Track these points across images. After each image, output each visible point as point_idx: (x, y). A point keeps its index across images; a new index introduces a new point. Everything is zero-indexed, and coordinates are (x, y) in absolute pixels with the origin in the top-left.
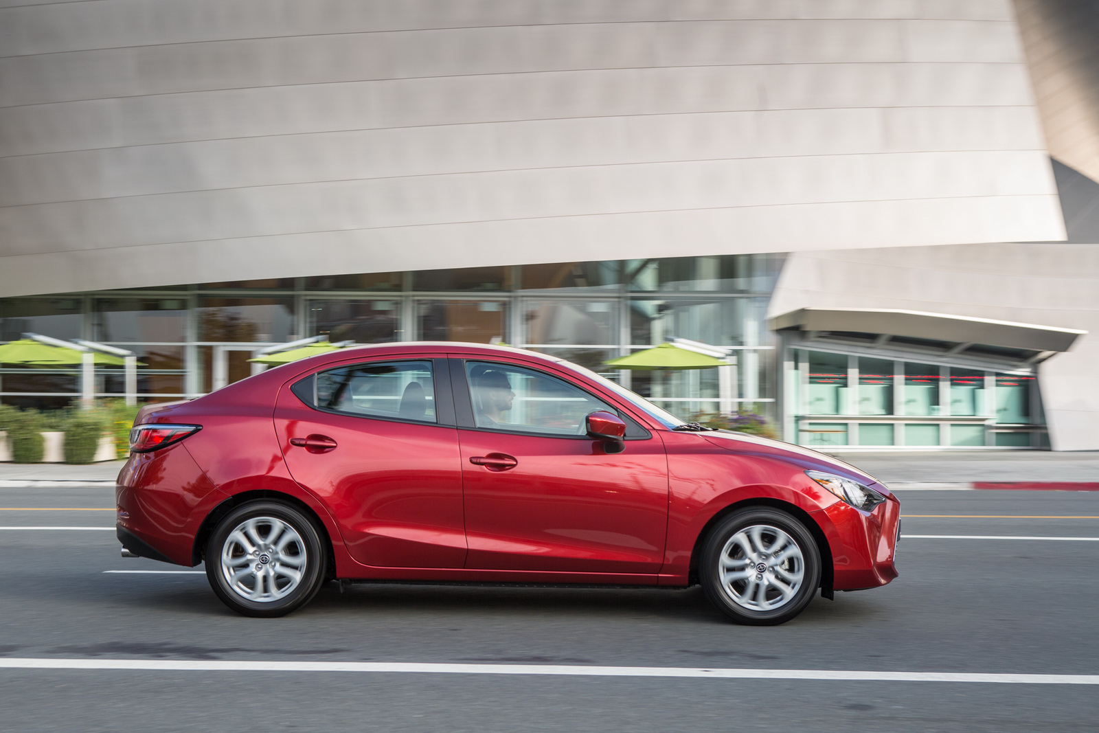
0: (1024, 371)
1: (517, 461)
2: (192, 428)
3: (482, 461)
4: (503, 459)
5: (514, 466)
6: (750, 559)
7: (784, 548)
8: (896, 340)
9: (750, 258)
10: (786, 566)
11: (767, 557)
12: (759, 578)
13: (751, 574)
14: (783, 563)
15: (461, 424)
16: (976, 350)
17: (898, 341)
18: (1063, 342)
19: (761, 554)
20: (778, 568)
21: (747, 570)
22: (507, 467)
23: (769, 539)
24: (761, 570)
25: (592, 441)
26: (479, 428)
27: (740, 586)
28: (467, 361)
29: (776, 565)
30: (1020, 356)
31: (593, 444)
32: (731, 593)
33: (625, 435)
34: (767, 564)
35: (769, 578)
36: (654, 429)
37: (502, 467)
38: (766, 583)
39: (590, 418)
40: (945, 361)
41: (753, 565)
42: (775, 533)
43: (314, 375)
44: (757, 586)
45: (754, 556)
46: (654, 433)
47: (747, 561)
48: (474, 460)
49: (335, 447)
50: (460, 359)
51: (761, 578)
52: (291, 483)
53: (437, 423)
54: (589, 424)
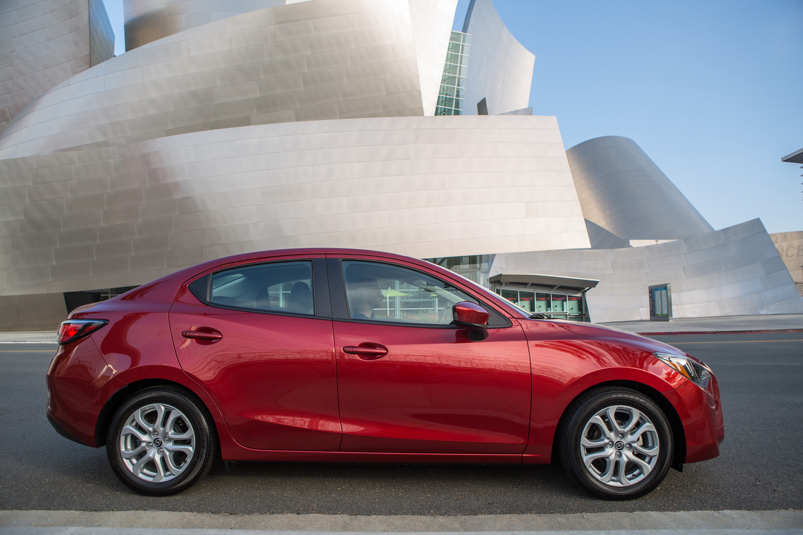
0: (579, 295)
1: (387, 350)
2: (102, 322)
3: (355, 350)
4: (375, 348)
5: (384, 354)
6: (608, 438)
7: (638, 425)
8: (533, 285)
9: (481, 256)
10: (641, 442)
11: (623, 435)
12: (618, 455)
13: (610, 452)
14: (638, 439)
15: (336, 316)
16: (562, 288)
17: (534, 285)
18: (593, 284)
19: (617, 433)
20: (635, 445)
21: (606, 449)
22: (378, 356)
23: (623, 418)
24: (619, 447)
25: (456, 330)
26: (352, 319)
27: (601, 464)
28: (343, 261)
29: (634, 442)
30: (578, 290)
31: (456, 332)
32: (594, 472)
33: (488, 324)
34: (625, 441)
35: (627, 455)
36: (514, 318)
37: (374, 356)
38: (626, 459)
39: (457, 308)
40: (551, 292)
41: (612, 444)
42: (630, 411)
43: (209, 275)
44: (617, 464)
45: (612, 435)
46: (513, 320)
47: (606, 441)
48: (347, 349)
49: (221, 338)
50: (336, 259)
51: (620, 455)
52: (180, 372)
53: (314, 315)
54: (456, 314)
